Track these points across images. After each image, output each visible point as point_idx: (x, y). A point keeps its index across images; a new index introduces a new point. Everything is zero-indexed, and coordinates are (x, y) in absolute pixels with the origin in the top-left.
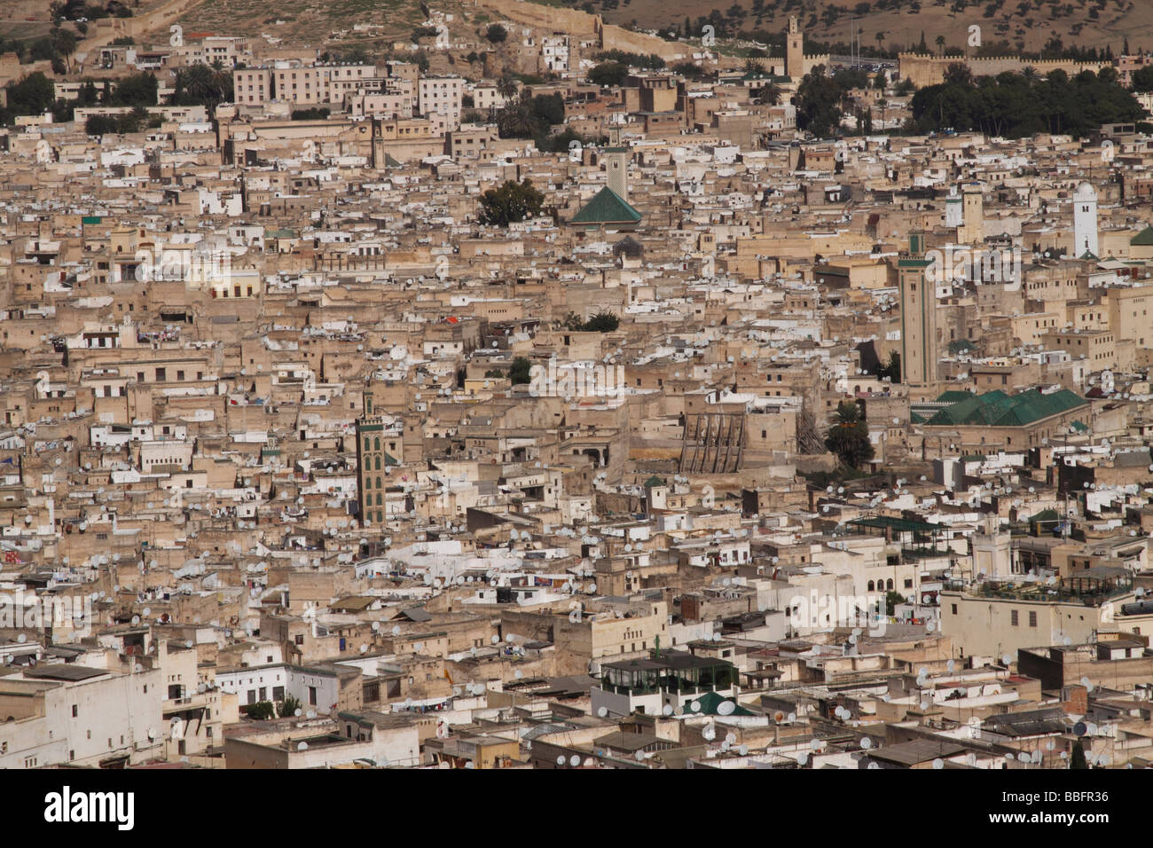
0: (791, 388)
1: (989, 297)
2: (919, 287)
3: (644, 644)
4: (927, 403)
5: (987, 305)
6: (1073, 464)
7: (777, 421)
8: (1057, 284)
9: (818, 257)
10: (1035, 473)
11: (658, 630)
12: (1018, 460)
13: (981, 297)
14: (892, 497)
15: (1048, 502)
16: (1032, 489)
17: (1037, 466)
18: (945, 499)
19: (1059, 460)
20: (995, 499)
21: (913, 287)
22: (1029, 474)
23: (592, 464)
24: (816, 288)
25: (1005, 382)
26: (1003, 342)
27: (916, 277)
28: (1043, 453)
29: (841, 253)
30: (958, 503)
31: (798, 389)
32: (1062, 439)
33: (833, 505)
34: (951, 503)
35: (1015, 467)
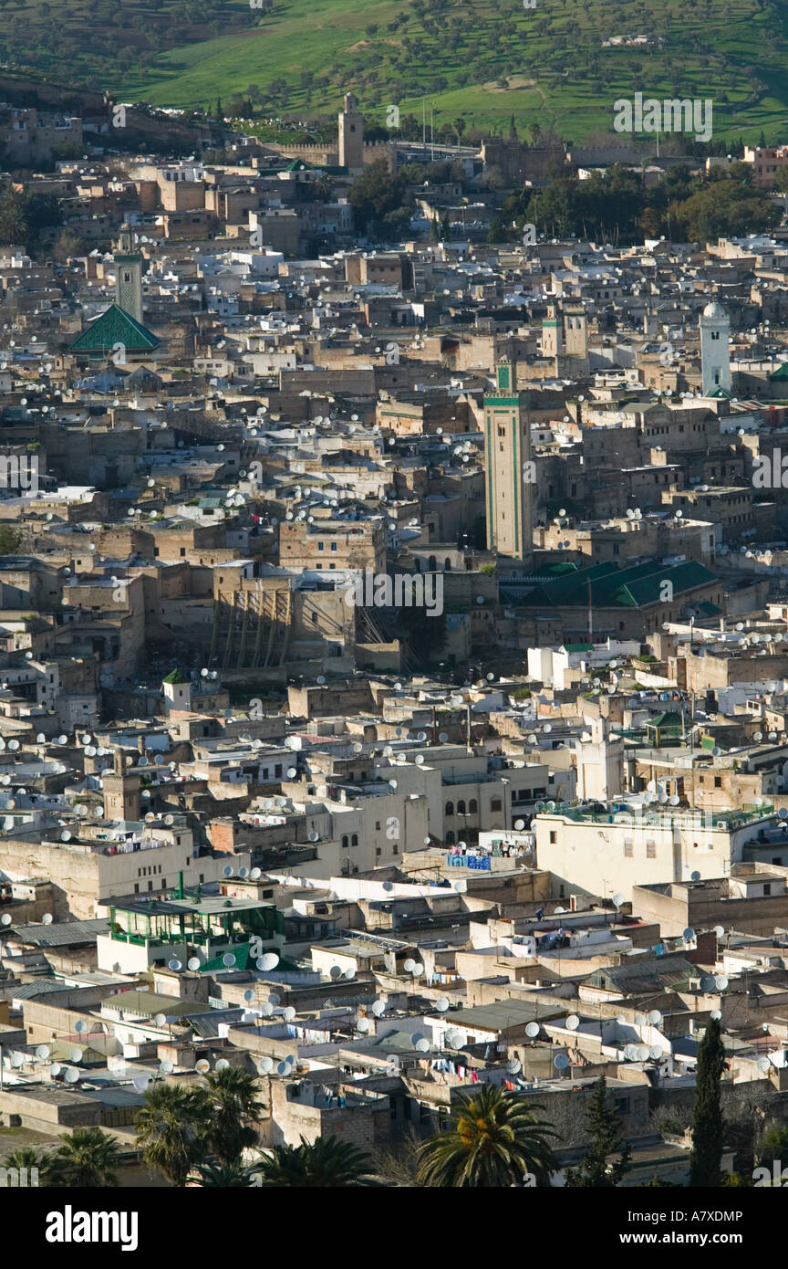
0: (348, 559)
1: (597, 445)
2: (509, 431)
3: (164, 882)
4: (520, 577)
7: (331, 601)
8: (681, 429)
11: (182, 865)
12: (633, 650)
21: (502, 431)
23: (97, 655)
24: (380, 433)
25: (616, 551)
26: (614, 502)
27: (506, 419)
29: (411, 388)
31: (357, 561)
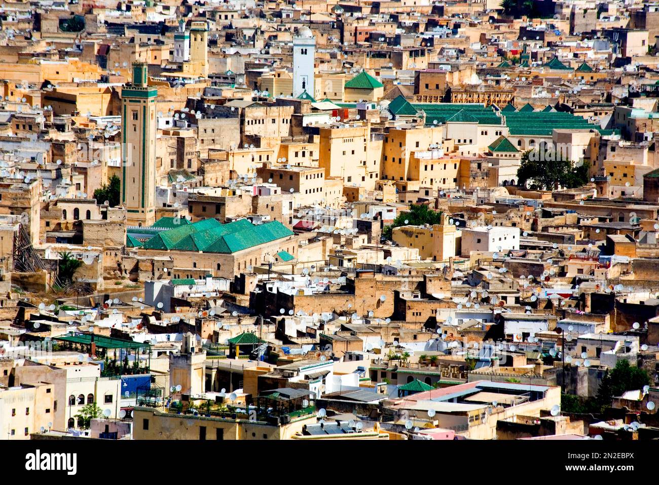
1: (209, 131)
2: (141, 116)
4: (144, 228)
5: (208, 137)
6: (275, 291)
8: (274, 121)
9: (46, 83)
10: (239, 297)
12: (225, 286)
13: (201, 130)
14: (103, 316)
15: (248, 325)
16: (235, 314)
17: (242, 292)
18: (153, 320)
19: (262, 286)
20: (199, 321)
21: (136, 117)
22: (234, 299)
24: (41, 112)
27: (138, 107)
28: (248, 280)
29: (70, 80)
30: (164, 323)
32: (267, 268)
33: (43, 322)
34: (157, 323)
35: (221, 292)
